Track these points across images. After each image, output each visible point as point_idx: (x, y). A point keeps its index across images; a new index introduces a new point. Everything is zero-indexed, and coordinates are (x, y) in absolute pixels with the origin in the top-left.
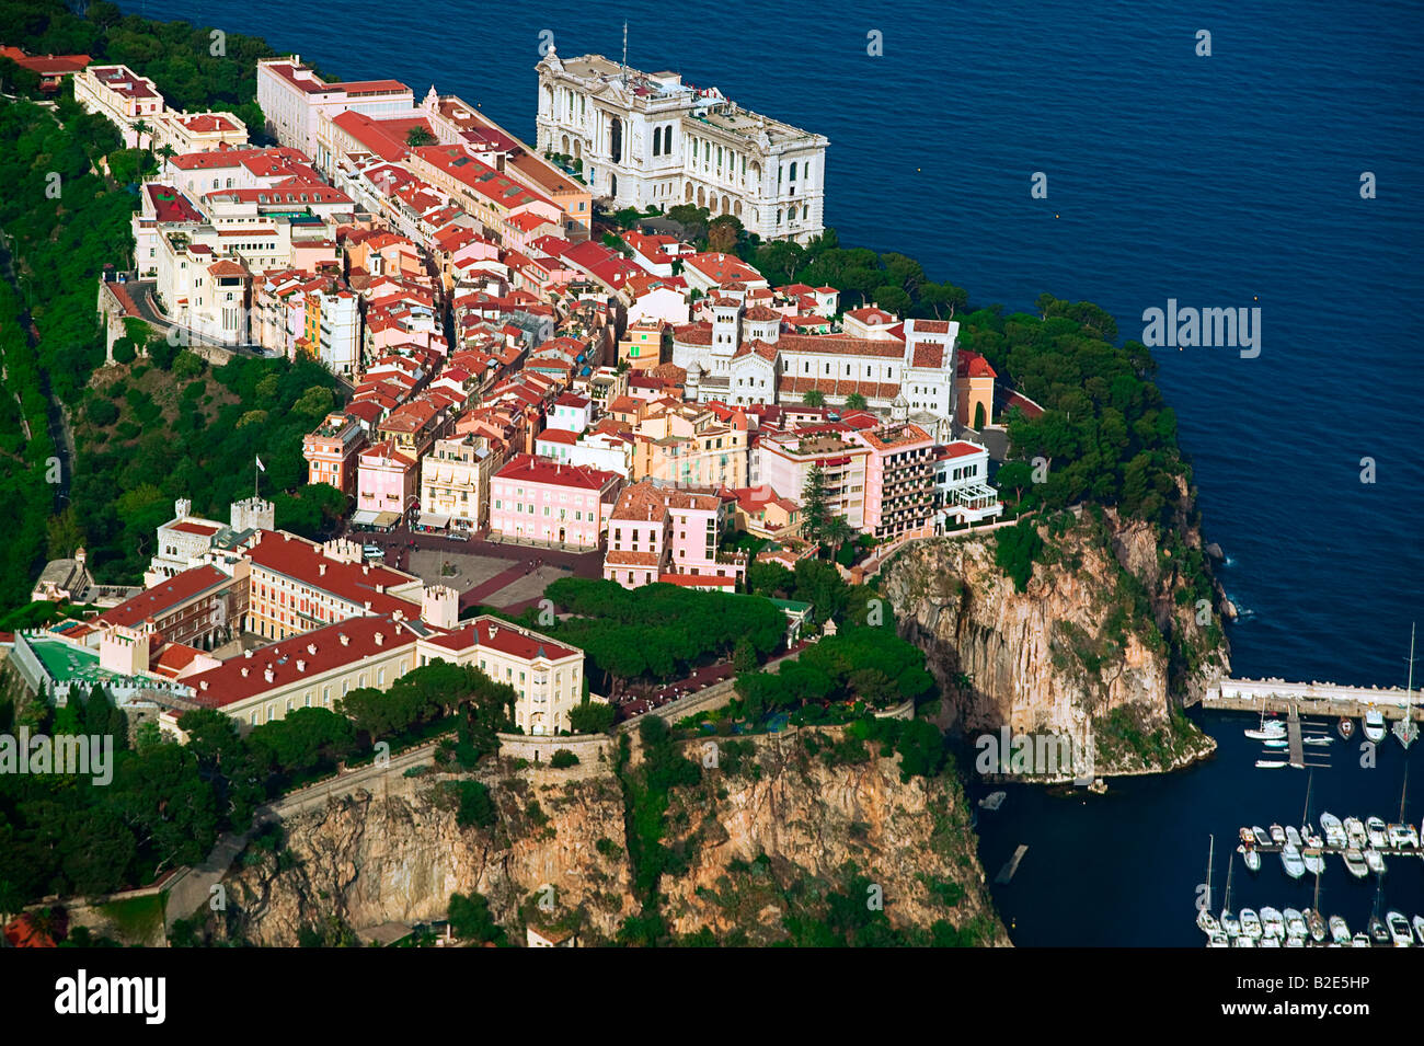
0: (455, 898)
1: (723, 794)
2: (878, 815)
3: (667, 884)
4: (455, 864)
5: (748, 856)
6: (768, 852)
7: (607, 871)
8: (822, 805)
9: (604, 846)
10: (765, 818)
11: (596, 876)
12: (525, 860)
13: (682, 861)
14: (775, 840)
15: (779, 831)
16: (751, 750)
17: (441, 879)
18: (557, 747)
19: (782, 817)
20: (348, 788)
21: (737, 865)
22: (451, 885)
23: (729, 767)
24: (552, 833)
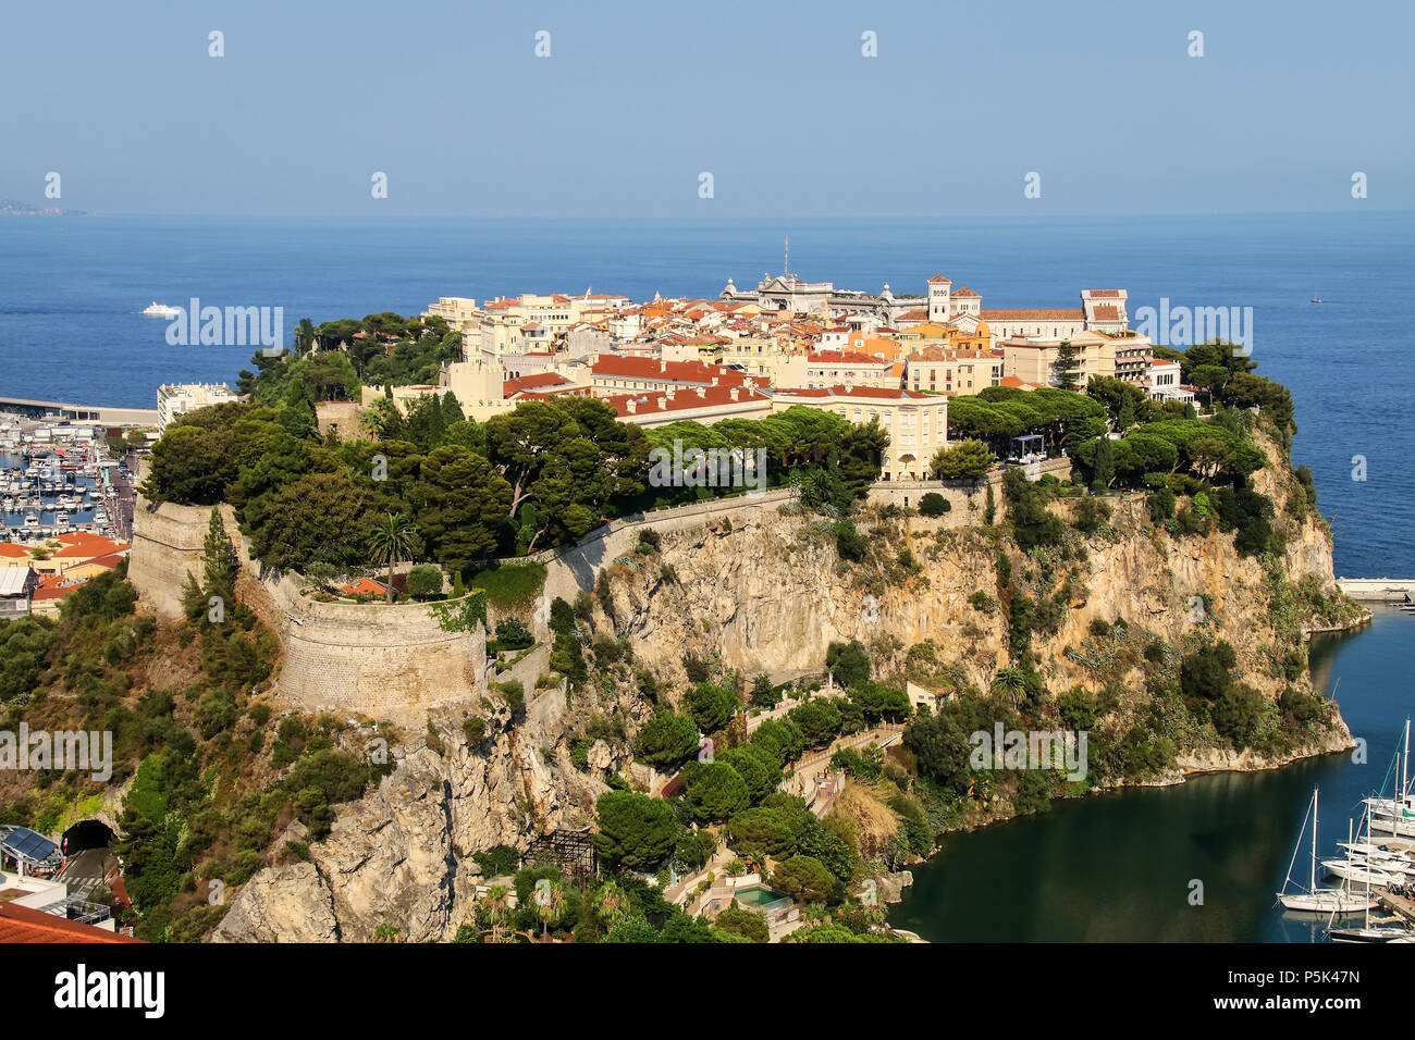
0: (832, 647)
1: (1082, 555)
2: (1219, 588)
3: (1036, 644)
4: (832, 611)
5: (1107, 617)
6: (1124, 616)
7: (981, 626)
8: (1168, 573)
9: (979, 601)
10: (1121, 583)
11: (971, 632)
12: (899, 612)
13: (1048, 621)
14: (1129, 607)
15: (1133, 597)
16: (1105, 512)
17: (818, 629)
18: (924, 492)
19: (1135, 581)
20: (726, 512)
21: (1098, 628)
22: (830, 635)
23: (1086, 526)
24: (926, 582)
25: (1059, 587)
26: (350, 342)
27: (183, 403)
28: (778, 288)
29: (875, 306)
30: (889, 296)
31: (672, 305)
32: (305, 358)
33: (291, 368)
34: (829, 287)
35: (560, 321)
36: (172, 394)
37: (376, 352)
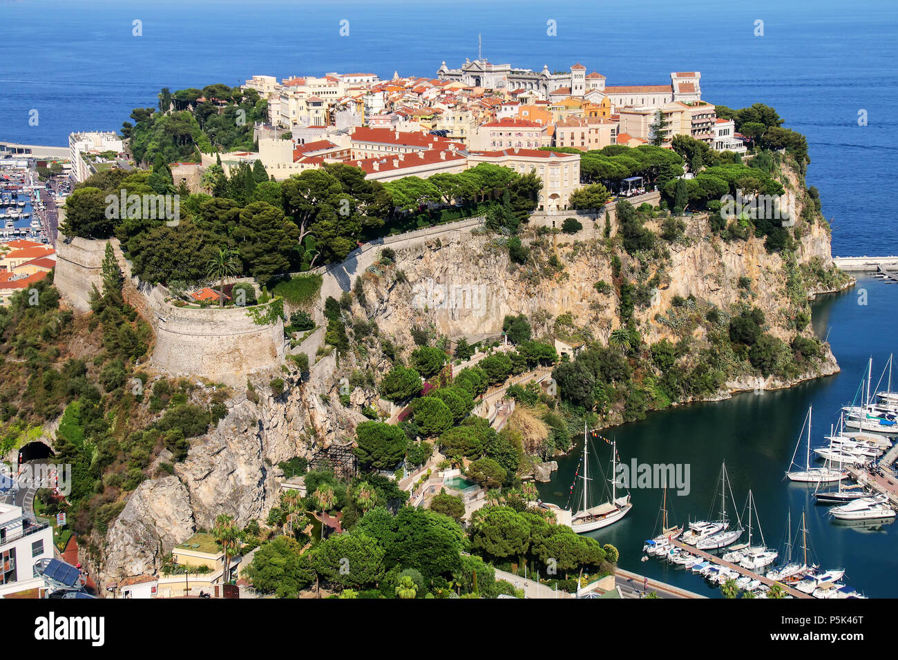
0: (507, 318)
1: (667, 255)
2: (754, 274)
3: (637, 314)
4: (507, 295)
5: (683, 295)
6: (694, 293)
7: (602, 302)
8: (722, 265)
9: (601, 287)
10: (692, 272)
11: (596, 306)
12: (550, 295)
13: (644, 299)
14: (697, 287)
15: (699, 281)
16: (682, 227)
17: (498, 307)
18: (565, 218)
19: (701, 271)
20: (438, 235)
21: (677, 302)
22: (505, 311)
23: (669, 236)
24: (567, 276)
25: (652, 276)
26: (195, 104)
27: (86, 146)
28: (475, 68)
29: (538, 80)
30: (547, 73)
31: (405, 83)
32: (165, 115)
33: (156, 122)
34: (508, 67)
35: (332, 95)
36: (79, 139)
37: (212, 112)
